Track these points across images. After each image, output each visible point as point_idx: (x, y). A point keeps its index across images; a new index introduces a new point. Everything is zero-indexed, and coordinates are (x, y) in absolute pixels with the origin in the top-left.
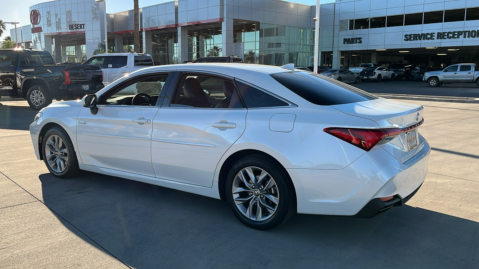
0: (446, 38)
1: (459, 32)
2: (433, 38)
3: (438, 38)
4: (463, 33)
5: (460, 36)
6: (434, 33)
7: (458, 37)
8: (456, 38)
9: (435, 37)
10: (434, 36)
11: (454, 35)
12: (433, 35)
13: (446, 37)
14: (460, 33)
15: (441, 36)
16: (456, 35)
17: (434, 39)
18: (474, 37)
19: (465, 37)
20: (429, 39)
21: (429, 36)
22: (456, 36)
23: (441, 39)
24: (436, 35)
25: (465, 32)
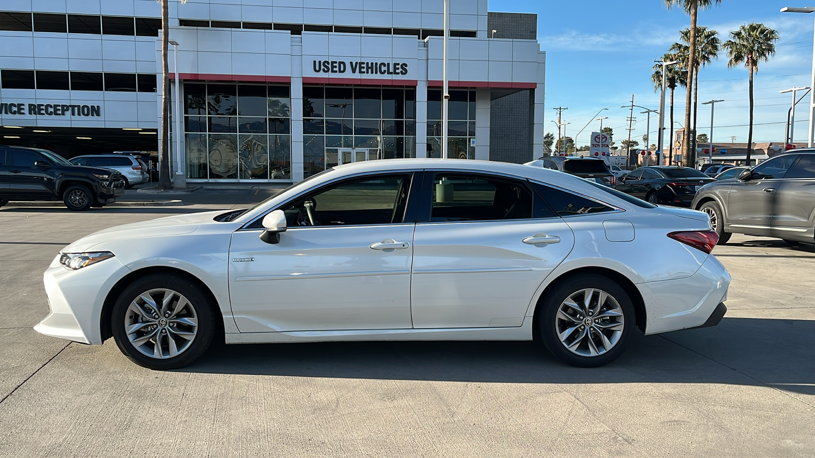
0: (43, 114)
1: (63, 106)
2: (22, 111)
3: (30, 113)
4: (70, 108)
5: (66, 112)
6: (23, 105)
7: (63, 114)
8: (59, 114)
9: (26, 111)
10: (23, 109)
11: (56, 110)
12: (22, 107)
13: (43, 112)
14: (65, 108)
15: (35, 109)
16: (59, 110)
17: (23, 114)
18: (88, 115)
19: (73, 114)
20: (15, 113)
21: (15, 109)
22: (60, 112)
23: (36, 114)
24: (26, 108)
25: (73, 107)
